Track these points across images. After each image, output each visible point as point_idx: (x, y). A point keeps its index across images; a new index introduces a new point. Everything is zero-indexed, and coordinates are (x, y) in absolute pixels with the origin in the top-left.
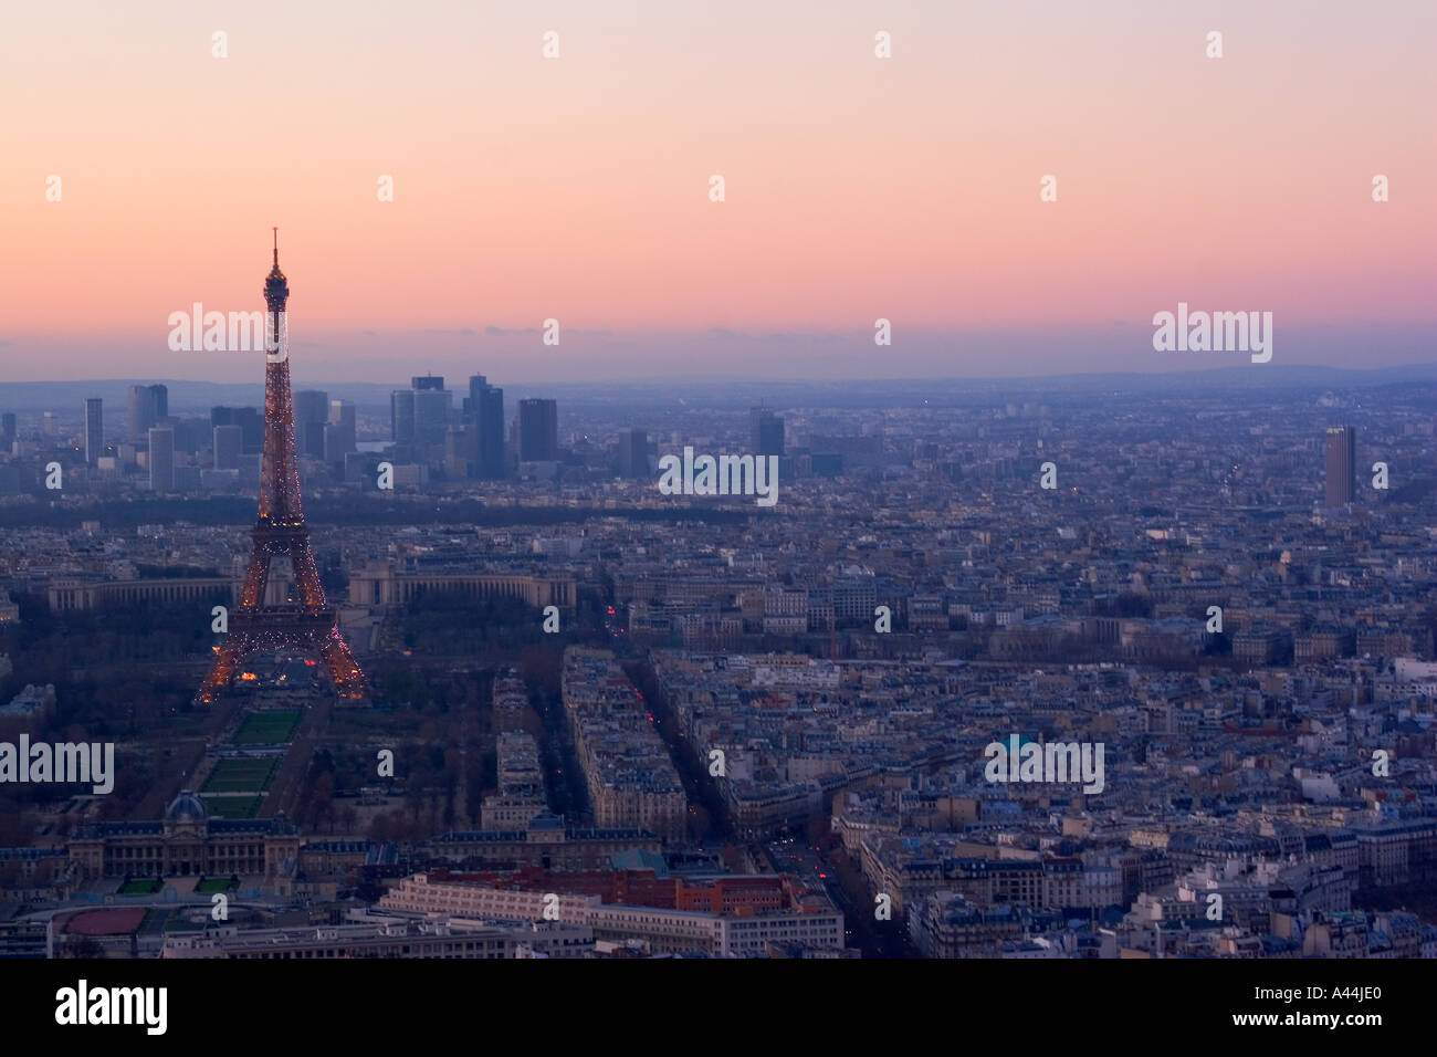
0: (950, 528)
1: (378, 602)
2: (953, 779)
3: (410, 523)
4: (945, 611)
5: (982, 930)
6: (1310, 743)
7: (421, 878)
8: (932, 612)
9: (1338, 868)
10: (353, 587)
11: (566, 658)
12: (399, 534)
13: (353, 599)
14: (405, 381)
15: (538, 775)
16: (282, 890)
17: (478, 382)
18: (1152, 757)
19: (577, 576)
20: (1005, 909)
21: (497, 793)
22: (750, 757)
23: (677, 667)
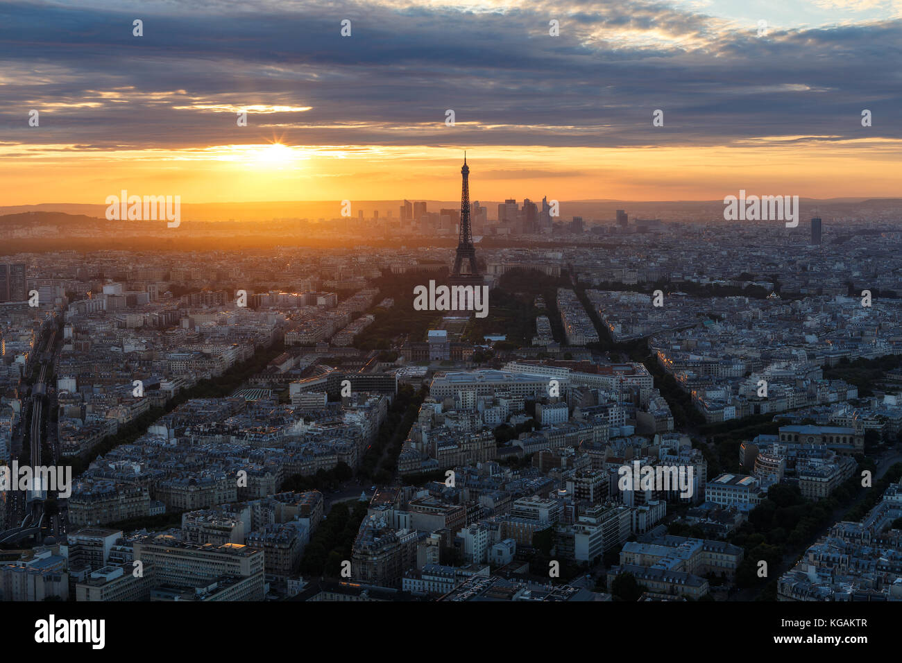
0: (685, 251)
1: (496, 273)
2: (688, 334)
3: (505, 247)
4: (683, 279)
5: (699, 383)
6: (808, 324)
7: (514, 362)
8: (679, 278)
9: (819, 365)
10: (488, 268)
11: (558, 292)
12: (502, 251)
13: (488, 272)
14: (503, 201)
15: (550, 329)
16: (469, 365)
17: (527, 202)
18: (754, 327)
19: (561, 266)
20: (707, 377)
21: (537, 335)
22: (620, 325)
23: (594, 295)
